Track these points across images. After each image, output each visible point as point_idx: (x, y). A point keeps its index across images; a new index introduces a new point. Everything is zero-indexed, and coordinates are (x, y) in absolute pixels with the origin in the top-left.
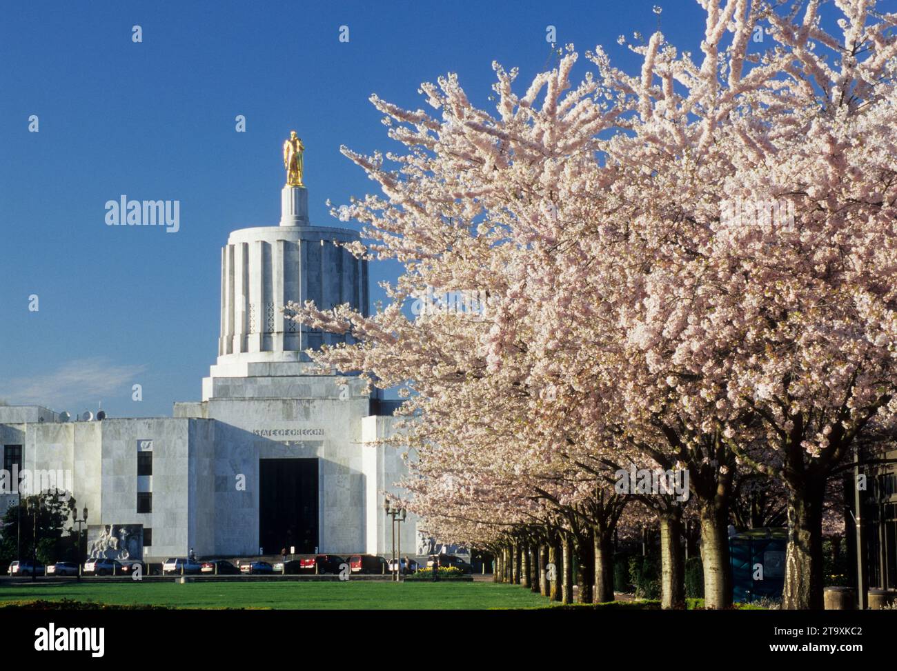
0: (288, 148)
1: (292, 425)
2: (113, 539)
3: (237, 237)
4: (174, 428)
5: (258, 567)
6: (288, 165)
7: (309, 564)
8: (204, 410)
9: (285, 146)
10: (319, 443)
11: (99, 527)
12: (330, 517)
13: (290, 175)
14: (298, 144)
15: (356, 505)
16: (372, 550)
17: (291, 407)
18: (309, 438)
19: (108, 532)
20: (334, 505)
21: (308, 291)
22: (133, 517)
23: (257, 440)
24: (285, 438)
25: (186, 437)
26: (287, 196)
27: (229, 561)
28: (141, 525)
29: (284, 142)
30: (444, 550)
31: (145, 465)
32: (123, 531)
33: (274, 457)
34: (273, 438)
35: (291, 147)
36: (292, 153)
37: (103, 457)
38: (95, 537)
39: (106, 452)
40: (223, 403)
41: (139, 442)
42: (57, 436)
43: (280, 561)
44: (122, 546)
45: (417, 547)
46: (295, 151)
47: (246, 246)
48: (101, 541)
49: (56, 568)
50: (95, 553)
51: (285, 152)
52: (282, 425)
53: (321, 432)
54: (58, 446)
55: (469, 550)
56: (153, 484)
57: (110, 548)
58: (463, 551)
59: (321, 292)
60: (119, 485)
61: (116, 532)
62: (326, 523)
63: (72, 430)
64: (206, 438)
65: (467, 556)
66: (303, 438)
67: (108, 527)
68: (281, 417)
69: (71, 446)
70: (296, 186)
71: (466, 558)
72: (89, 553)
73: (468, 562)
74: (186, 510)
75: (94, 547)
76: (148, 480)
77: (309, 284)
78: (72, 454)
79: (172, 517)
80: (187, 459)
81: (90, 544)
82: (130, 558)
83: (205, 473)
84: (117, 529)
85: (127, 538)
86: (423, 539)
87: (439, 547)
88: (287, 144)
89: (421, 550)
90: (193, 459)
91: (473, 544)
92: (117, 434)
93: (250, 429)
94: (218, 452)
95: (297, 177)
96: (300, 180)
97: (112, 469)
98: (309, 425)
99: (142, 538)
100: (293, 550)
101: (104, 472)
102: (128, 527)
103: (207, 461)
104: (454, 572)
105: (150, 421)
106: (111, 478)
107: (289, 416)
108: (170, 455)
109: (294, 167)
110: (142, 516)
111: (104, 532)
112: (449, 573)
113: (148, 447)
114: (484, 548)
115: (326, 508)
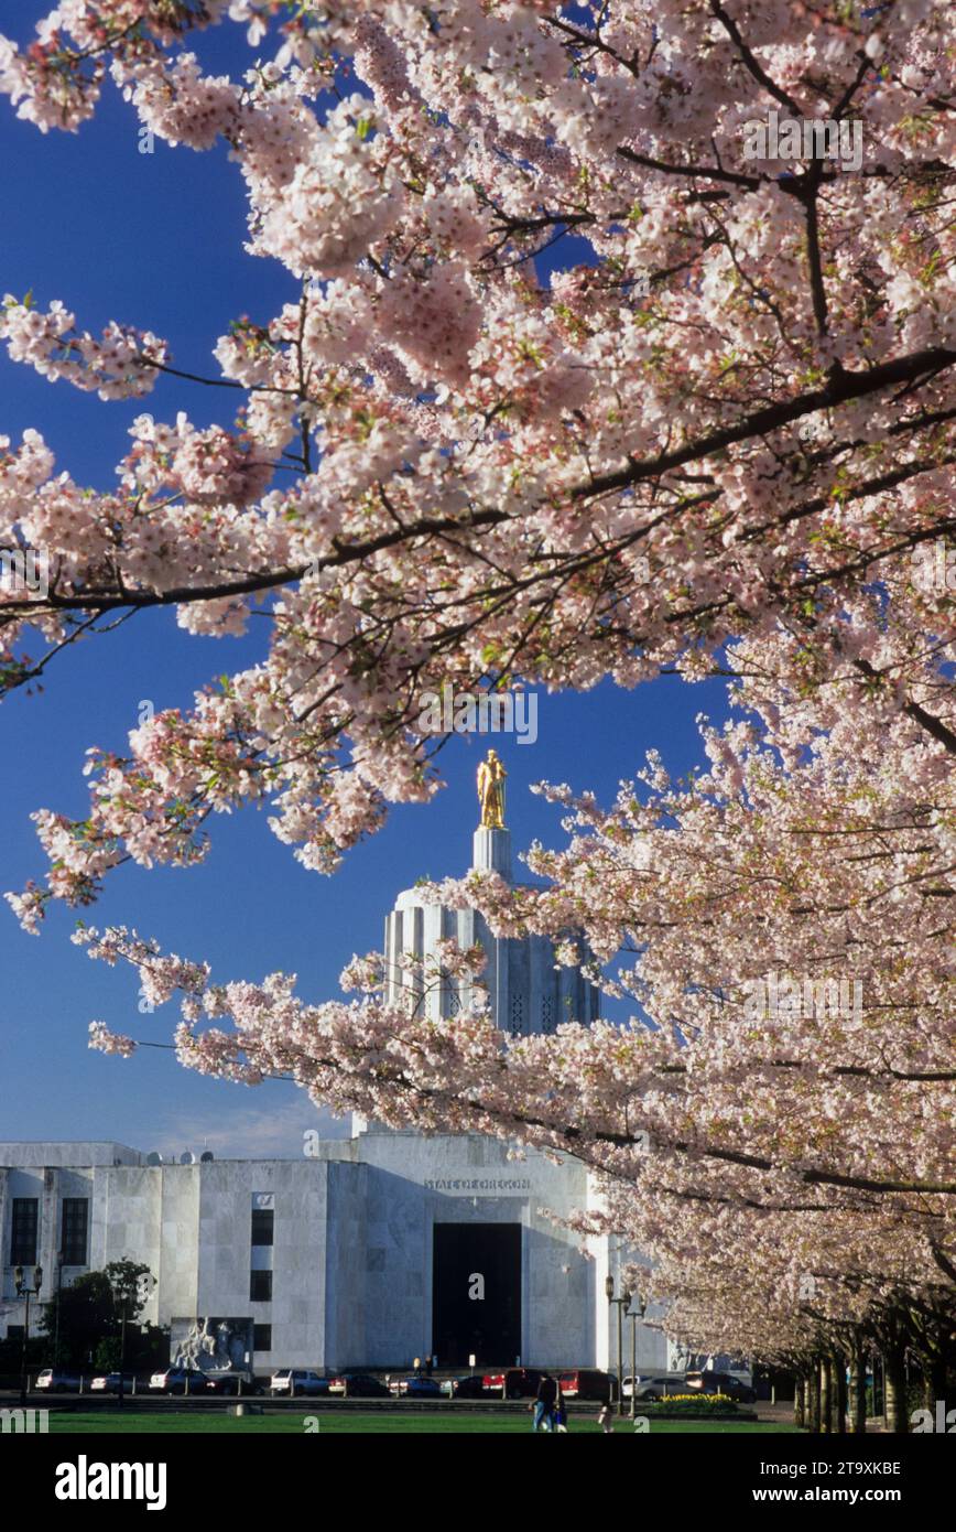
0: (484, 774)
1: (482, 1174)
2: (208, 1338)
3: (407, 901)
4: (306, 1175)
5: (417, 1386)
6: (483, 796)
7: (496, 1382)
8: (352, 1150)
9: (480, 771)
10: (523, 1201)
11: (187, 1321)
12: (538, 1312)
13: (487, 813)
14: (498, 767)
15: (577, 1294)
16: (602, 1364)
17: (481, 1147)
18: (508, 1192)
19: (201, 1328)
20: (544, 1293)
21: (510, 978)
22: (242, 1307)
23: (429, 1196)
24: (472, 1193)
25: (324, 1189)
26: (481, 840)
27: (374, 1376)
28: (251, 1320)
29: (477, 766)
30: (710, 1365)
31: (262, 1229)
32: (223, 1327)
33: (455, 1221)
34: (453, 1193)
35: (488, 772)
36: (489, 780)
37: (201, 1217)
38: (182, 1336)
39: (206, 1211)
40: (380, 1139)
41: (255, 1195)
42: (138, 1185)
43: (451, 1377)
44: (221, 1349)
45: (672, 1359)
46: (494, 777)
47: (419, 913)
48: (190, 1345)
49: (107, 1382)
50: (182, 1360)
51: (479, 780)
52: (467, 1173)
53: (526, 1184)
54: (139, 1200)
55: (750, 1367)
56: (274, 1258)
57: (203, 1353)
58: (741, 1366)
59: (528, 979)
60: (224, 1259)
61: (213, 1331)
62: (532, 1320)
63: (159, 1178)
64: (354, 1190)
65: (746, 1374)
66: (499, 1192)
67: (201, 1321)
68: (465, 1161)
69: (158, 1200)
70: (494, 828)
71: (745, 1377)
72: (172, 1360)
73: (749, 1383)
74: (322, 1298)
75: (179, 1351)
76: (268, 1252)
77: (512, 967)
78: (159, 1212)
79: (301, 1307)
80: (324, 1222)
81: (174, 1345)
82: (232, 1369)
83: (353, 1243)
84: (214, 1322)
85: (230, 1338)
86: (679, 1347)
87: (703, 1359)
88: (483, 768)
89: (675, 1364)
90: (335, 1223)
91: (757, 1355)
92: (222, 1184)
93: (420, 1180)
94: (370, 1212)
95: (496, 815)
96: (500, 819)
97: (213, 1234)
98: (508, 1173)
99: (251, 1338)
100: (472, 1360)
101: (203, 1241)
102: (231, 1322)
103: (354, 1225)
104: (724, 1404)
105: (271, 1165)
106: (212, 1249)
107: (477, 1160)
108: (299, 1215)
109: (492, 800)
110: (257, 1305)
111: (194, 1328)
112: (714, 1406)
113: (268, 1202)
114: (778, 1363)
115: (532, 1299)
